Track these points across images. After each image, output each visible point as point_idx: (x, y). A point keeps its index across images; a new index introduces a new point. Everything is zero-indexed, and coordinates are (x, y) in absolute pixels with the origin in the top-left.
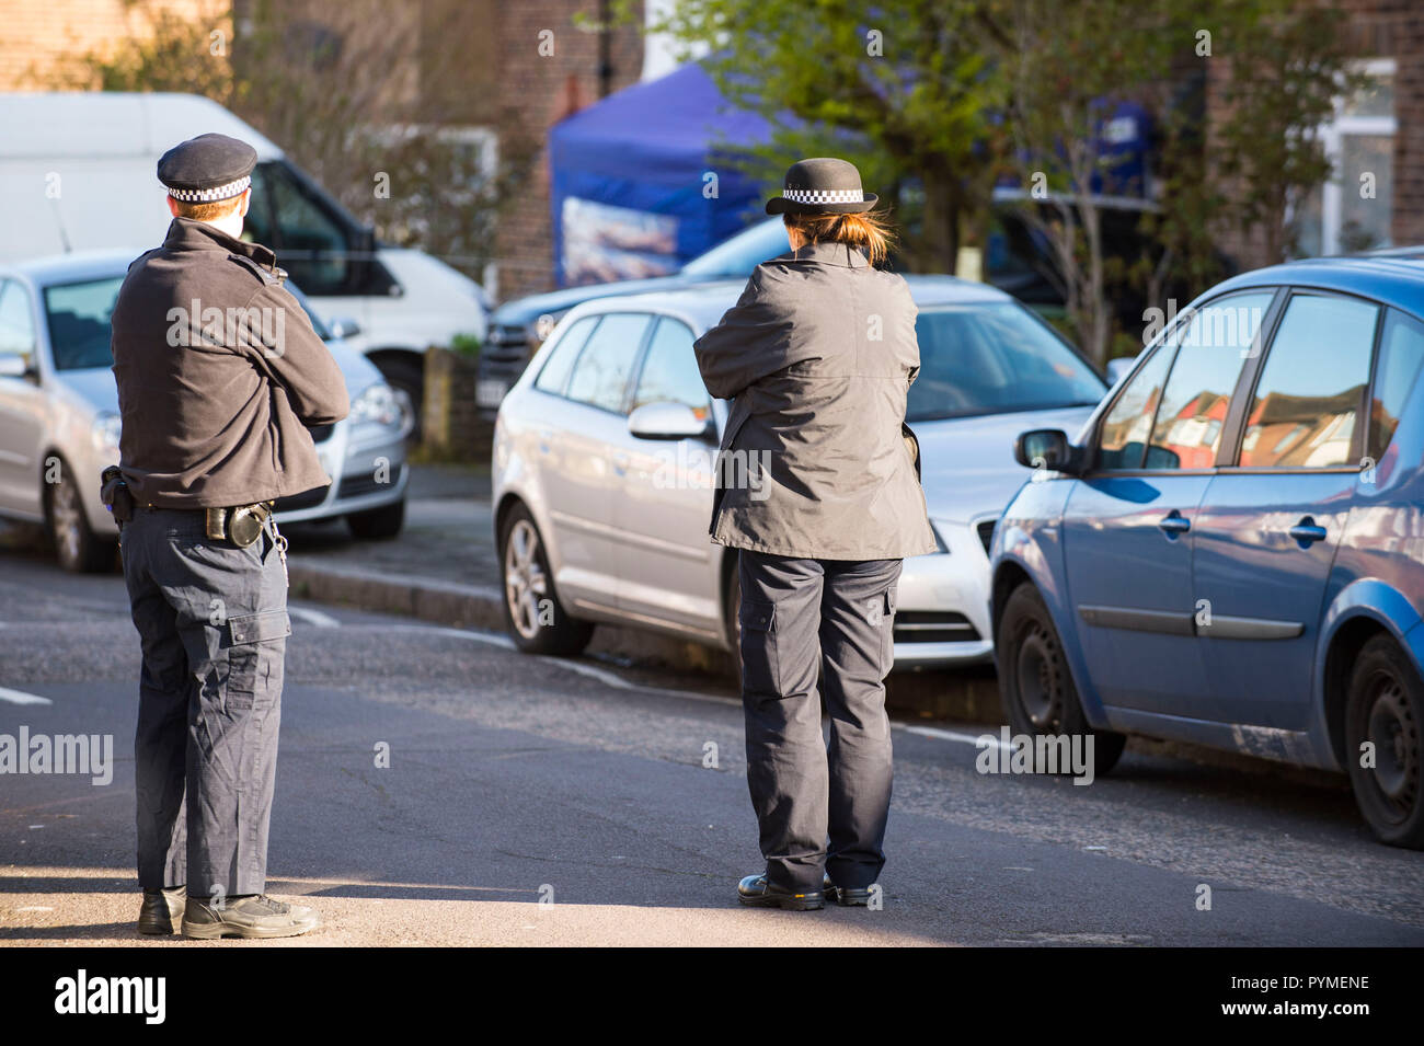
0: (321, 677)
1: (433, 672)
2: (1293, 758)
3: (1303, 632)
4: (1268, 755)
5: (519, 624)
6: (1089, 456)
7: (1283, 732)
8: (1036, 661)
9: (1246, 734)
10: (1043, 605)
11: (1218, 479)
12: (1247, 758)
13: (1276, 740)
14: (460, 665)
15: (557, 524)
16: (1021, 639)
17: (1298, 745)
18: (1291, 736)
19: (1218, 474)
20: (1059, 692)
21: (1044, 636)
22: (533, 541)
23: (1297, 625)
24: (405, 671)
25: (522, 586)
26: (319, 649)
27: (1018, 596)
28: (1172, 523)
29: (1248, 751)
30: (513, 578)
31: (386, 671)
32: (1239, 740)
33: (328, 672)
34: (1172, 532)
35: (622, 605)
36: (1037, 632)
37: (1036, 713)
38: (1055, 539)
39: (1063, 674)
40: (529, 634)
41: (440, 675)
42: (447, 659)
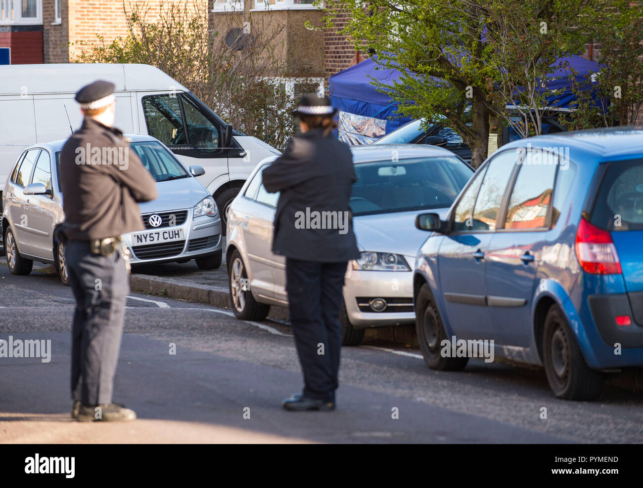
0: (137, 330)
1: (190, 328)
2: (526, 361)
3: (526, 303)
4: (518, 359)
5: (236, 306)
6: (450, 225)
7: (521, 349)
8: (430, 318)
9: (508, 350)
10: (432, 293)
11: (497, 235)
12: (509, 360)
13: (519, 353)
14: (205, 324)
15: (250, 259)
16: (425, 308)
17: (527, 354)
18: (525, 351)
19: (496, 232)
20: (439, 333)
21: (434, 307)
22: (241, 267)
23: (522, 300)
24: (178, 327)
25: (237, 288)
26: (141, 318)
27: (423, 289)
28: (478, 255)
29: (510, 358)
30: (234, 285)
31: (168, 327)
32: (506, 353)
33: (141, 328)
34: (478, 259)
35: (276, 296)
36: (431, 305)
37: (431, 343)
38: (435, 263)
39: (440, 324)
40: (240, 310)
41: (193, 329)
42: (200, 321)
